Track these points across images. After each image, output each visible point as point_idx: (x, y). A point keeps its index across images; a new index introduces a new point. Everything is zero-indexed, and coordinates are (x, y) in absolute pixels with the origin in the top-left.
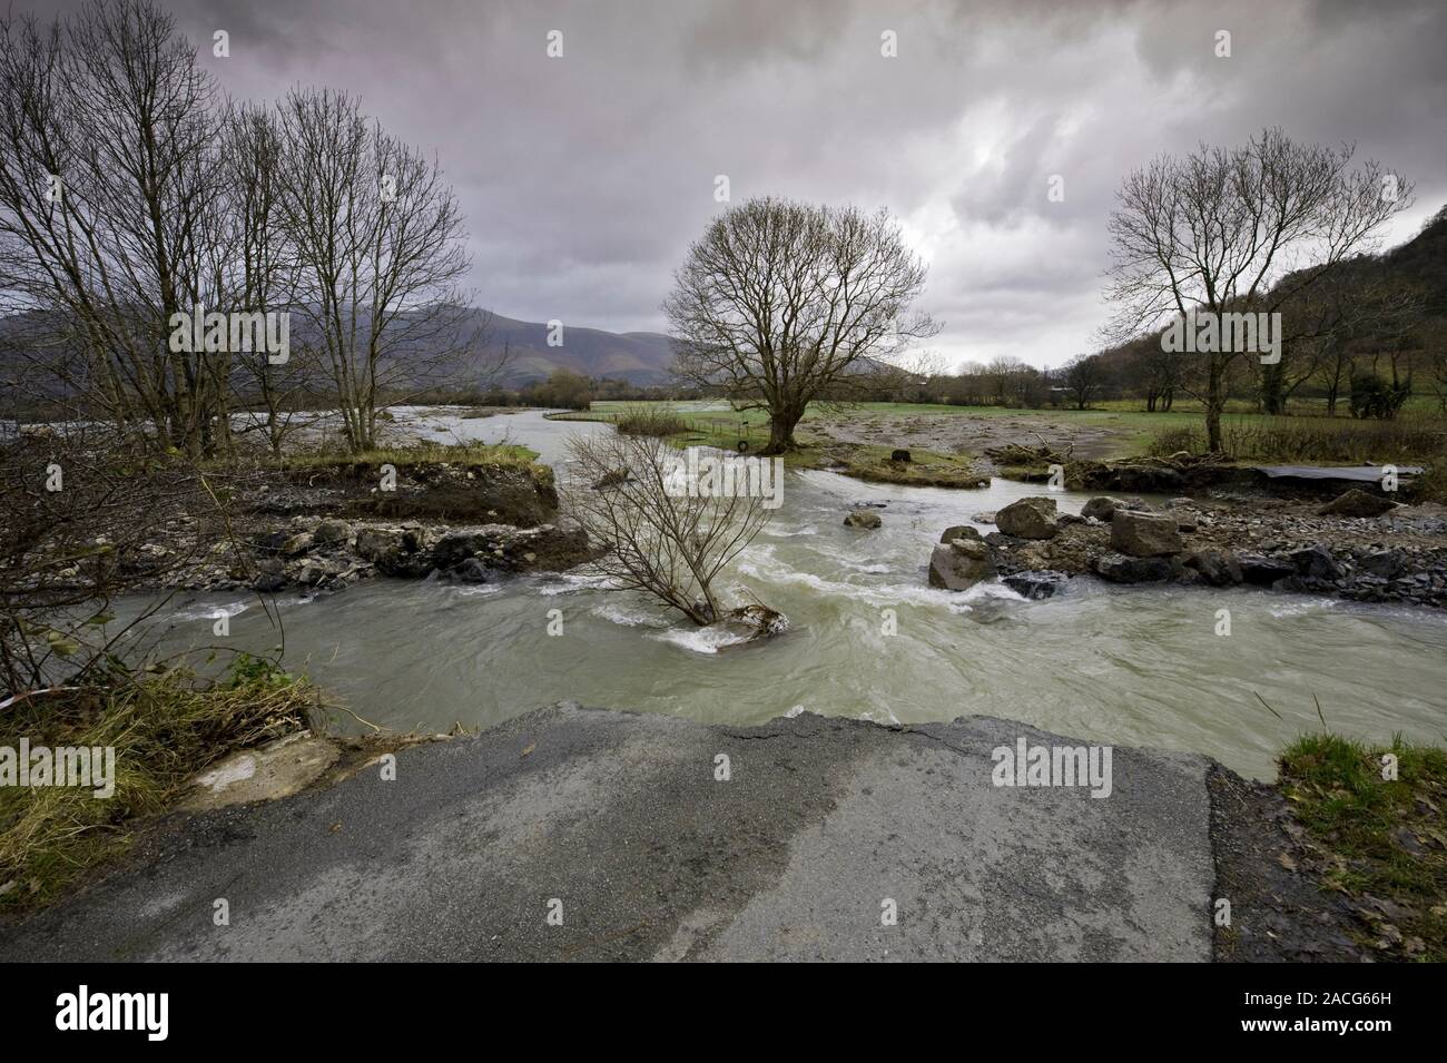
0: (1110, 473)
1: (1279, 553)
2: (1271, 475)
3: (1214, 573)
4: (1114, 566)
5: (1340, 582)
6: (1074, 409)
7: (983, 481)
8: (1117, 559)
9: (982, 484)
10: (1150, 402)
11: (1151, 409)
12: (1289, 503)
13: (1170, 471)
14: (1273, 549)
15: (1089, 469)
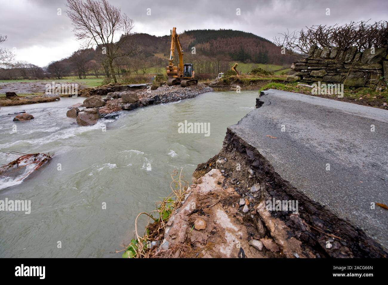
0: (96, 90)
1: (151, 97)
2: (131, 87)
3: (145, 103)
4: (129, 106)
5: (162, 101)
6: (57, 79)
7: (57, 98)
8: (128, 105)
9: (57, 99)
10: (79, 76)
11: (81, 78)
12: (142, 89)
13: (110, 89)
14: (150, 97)
15: (89, 90)
